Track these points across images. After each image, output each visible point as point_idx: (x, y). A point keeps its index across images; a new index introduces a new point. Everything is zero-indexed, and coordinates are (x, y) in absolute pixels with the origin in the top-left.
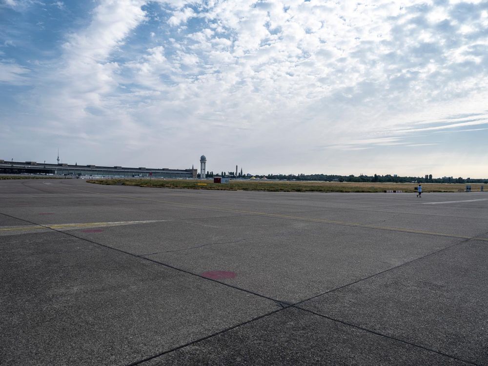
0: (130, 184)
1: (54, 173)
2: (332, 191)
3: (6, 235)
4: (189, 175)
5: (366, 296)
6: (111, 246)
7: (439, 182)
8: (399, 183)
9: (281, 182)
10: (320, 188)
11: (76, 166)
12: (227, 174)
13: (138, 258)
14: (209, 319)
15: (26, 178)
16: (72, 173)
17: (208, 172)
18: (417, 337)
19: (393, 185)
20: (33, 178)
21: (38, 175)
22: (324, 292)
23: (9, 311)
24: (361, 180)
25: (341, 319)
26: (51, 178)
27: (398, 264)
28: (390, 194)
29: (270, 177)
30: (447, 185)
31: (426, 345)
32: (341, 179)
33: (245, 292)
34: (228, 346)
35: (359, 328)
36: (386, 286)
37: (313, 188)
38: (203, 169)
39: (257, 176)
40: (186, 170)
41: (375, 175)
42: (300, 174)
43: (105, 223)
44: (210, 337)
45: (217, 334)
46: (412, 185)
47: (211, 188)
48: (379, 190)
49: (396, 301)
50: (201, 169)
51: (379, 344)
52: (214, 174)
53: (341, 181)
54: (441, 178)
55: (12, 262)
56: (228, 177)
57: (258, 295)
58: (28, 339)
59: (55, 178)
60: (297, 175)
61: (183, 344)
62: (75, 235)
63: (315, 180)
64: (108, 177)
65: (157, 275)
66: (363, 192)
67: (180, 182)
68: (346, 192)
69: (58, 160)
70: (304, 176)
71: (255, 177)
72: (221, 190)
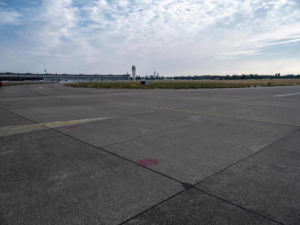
0: (90, 86)
1: (44, 80)
2: (215, 87)
3: (20, 132)
4: (126, 78)
5: (236, 177)
6: (82, 140)
7: (284, 78)
8: (259, 80)
9: (182, 81)
10: (208, 86)
11: (56, 75)
12: (149, 77)
13: (99, 149)
14: (143, 198)
15: (27, 84)
16: (54, 79)
17: (137, 76)
18: (267, 211)
19: (254, 81)
20: (32, 83)
21: (34, 82)
22: (211, 175)
23: (29, 194)
24: (234, 78)
25: (221, 197)
26: (42, 83)
27: (257, 150)
28: (252, 88)
29: (176, 78)
30: (290, 80)
31: (272, 217)
32: (221, 78)
33: (164, 176)
34: (155, 220)
35: (232, 204)
36: (249, 169)
37: (203, 86)
38: (134, 74)
39: (167, 78)
40: (123, 75)
41: (243, 75)
42: (195, 76)
43: (77, 121)
44: (144, 212)
45: (148, 210)
46: (267, 80)
47: (139, 88)
48: (245, 85)
49: (255, 181)
50: (133, 75)
51: (244, 217)
52: (141, 77)
53: (221, 79)
54: (286, 75)
55: (26, 155)
56: (150, 79)
57: (171, 178)
58: (42, 216)
59: (44, 83)
60: (193, 76)
61: (129, 218)
62: (61, 131)
63: (204, 79)
64: (76, 81)
65: (111, 163)
66: (235, 87)
67: (120, 83)
68: (224, 88)
69: (45, 71)
70: (197, 77)
71: (166, 78)
72: (146, 89)
